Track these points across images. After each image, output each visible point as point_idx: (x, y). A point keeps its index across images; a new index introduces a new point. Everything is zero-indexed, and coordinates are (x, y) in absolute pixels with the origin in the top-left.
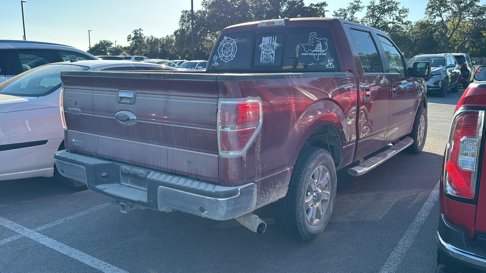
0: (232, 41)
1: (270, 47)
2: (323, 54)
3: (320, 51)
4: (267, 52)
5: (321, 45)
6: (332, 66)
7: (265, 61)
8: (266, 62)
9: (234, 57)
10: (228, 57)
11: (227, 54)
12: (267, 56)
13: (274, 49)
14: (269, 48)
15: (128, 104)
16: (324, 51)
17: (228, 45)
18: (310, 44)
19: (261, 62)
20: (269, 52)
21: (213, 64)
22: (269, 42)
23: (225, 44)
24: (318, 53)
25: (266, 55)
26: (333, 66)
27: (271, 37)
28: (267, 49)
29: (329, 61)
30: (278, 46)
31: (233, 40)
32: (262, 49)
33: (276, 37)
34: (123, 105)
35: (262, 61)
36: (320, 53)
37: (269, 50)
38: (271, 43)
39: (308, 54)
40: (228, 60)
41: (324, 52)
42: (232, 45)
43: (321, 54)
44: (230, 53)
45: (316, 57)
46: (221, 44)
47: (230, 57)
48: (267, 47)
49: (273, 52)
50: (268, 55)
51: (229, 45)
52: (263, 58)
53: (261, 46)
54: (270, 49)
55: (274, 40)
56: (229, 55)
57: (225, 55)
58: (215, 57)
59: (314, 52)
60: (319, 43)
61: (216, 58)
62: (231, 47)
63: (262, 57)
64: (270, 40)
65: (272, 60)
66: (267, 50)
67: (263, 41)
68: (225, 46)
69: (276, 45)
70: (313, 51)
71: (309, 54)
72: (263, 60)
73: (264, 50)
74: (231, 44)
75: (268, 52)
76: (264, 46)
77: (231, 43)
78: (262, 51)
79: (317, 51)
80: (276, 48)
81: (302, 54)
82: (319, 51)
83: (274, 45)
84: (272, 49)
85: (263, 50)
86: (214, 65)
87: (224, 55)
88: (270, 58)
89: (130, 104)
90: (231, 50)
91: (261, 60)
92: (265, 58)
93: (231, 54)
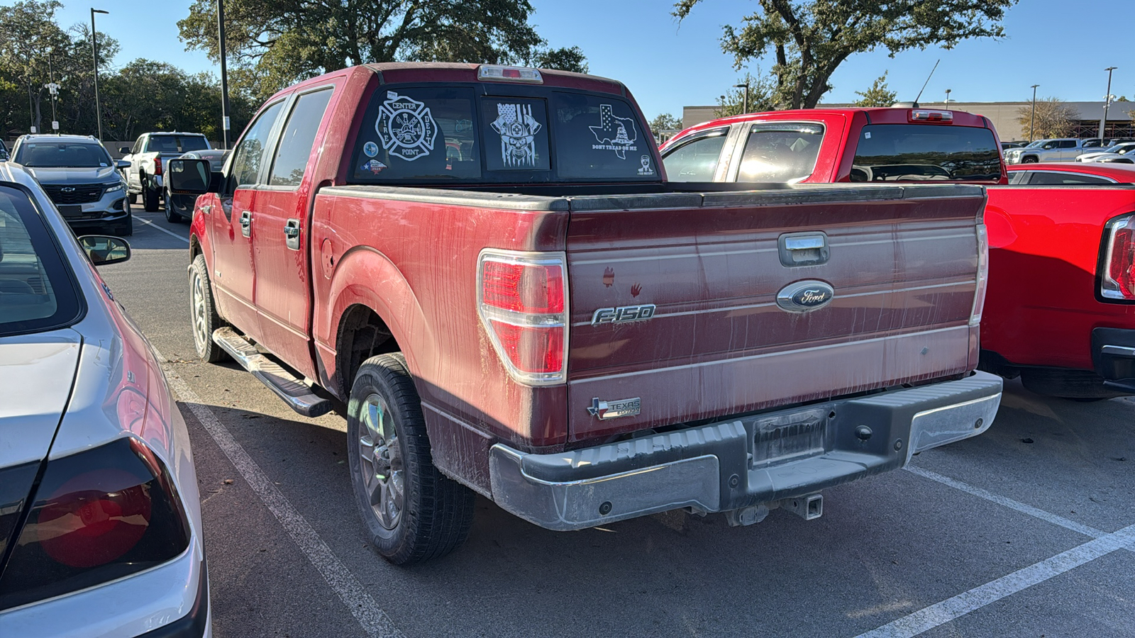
0: (418, 106)
1: (520, 127)
2: (632, 148)
3: (626, 142)
4: (515, 138)
5: (624, 131)
6: (648, 171)
7: (514, 159)
8: (516, 161)
9: (432, 148)
10: (413, 149)
11: (410, 138)
12: (517, 148)
13: (532, 133)
14: (519, 130)
15: (813, 263)
16: (631, 142)
17: (405, 116)
18: (605, 127)
19: (505, 161)
20: (520, 138)
21: (366, 167)
22: (517, 116)
23: (395, 113)
24: (622, 145)
25: (515, 145)
26: (650, 170)
27: (518, 106)
28: (514, 133)
29: (643, 161)
30: (538, 127)
31: (420, 105)
32: (502, 133)
33: (529, 106)
34: (798, 268)
35: (507, 160)
36: (625, 145)
37: (519, 135)
38: (520, 120)
39: (604, 146)
40: (413, 156)
41: (632, 145)
42: (419, 117)
43: (627, 148)
44: (418, 137)
45: (620, 152)
46: (383, 112)
47: (418, 147)
48: (513, 127)
49: (530, 139)
50: (518, 145)
51: (411, 117)
52: (509, 152)
53: (499, 124)
54: (520, 133)
55: (527, 113)
56: (415, 142)
57: (402, 141)
58: (369, 146)
59: (616, 144)
60: (621, 126)
61: (373, 149)
62: (419, 122)
63: (506, 150)
64: (516, 111)
65: (531, 157)
66: (515, 135)
67: (500, 114)
68: (396, 117)
69: (534, 124)
70: (613, 141)
71: (607, 146)
72: (509, 158)
73: (508, 134)
74: (416, 114)
75: (517, 139)
76: (504, 124)
77: (414, 110)
78: (503, 137)
79: (619, 142)
80: (535, 130)
81: (594, 147)
82: (623, 143)
83: (528, 125)
84: (527, 134)
85: (505, 134)
86: (369, 167)
87: (398, 143)
88: (524, 153)
89: (818, 262)
90: (418, 130)
91: (504, 157)
92: (514, 153)
93: (421, 139)
